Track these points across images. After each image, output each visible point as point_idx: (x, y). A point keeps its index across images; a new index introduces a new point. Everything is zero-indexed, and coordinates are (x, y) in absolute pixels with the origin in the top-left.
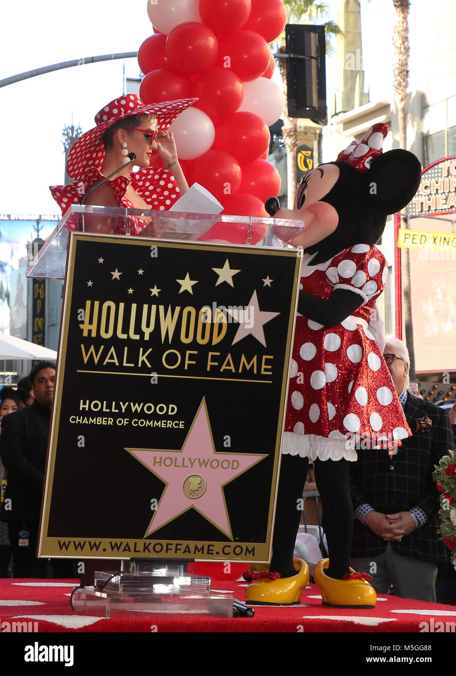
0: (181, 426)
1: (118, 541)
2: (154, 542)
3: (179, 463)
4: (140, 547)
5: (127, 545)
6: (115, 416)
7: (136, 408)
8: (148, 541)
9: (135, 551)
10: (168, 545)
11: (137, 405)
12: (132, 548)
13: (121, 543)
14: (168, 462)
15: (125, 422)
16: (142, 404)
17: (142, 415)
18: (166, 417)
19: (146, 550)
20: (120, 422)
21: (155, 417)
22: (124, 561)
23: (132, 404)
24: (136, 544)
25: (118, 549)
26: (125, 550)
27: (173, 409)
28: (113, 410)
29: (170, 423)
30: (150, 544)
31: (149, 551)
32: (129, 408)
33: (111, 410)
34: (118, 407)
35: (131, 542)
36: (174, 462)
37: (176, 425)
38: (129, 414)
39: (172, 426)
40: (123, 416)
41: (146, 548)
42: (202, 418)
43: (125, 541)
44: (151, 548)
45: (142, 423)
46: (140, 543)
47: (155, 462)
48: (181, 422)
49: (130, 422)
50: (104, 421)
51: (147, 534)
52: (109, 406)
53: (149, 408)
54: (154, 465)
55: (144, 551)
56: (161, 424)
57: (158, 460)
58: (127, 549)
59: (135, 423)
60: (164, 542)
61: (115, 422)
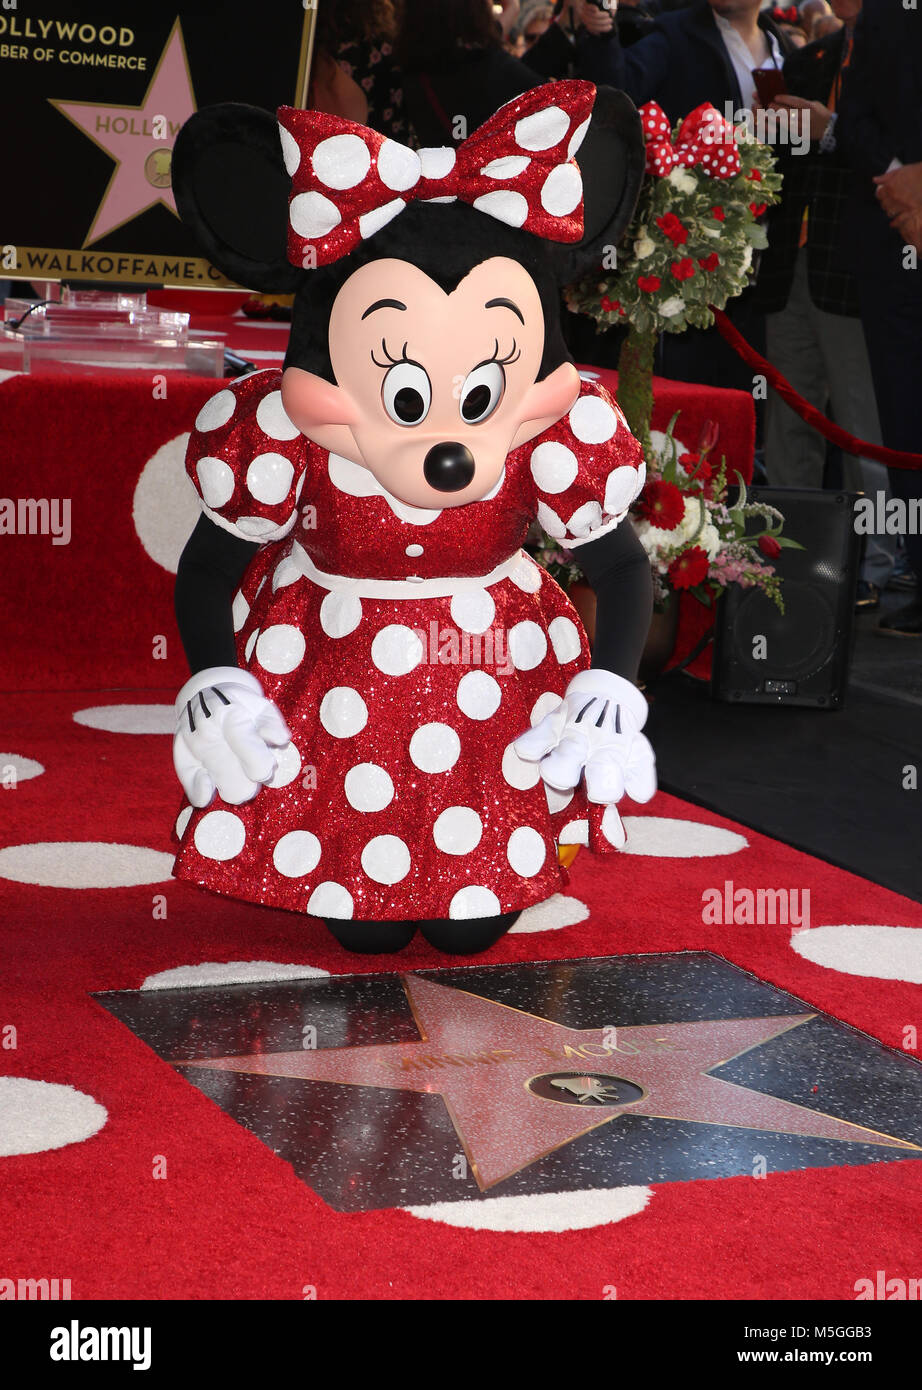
0: (141, 66)
1: (41, 252)
2: (99, 255)
3: (138, 128)
4: (77, 263)
5: (56, 259)
6: (31, 44)
7: (65, 31)
8: (89, 255)
9: (69, 269)
10: (121, 261)
11: (67, 27)
12: (63, 264)
13: (46, 256)
14: (120, 126)
15: (47, 55)
16: (75, 26)
17: (75, 44)
18: (116, 49)
19: (87, 269)
20: (39, 54)
21: (97, 48)
22: (52, 283)
23: (58, 24)
24: (69, 258)
25: (41, 264)
26: (51, 267)
27: (126, 36)
28: (28, 34)
29: (122, 60)
30: (92, 259)
31: (91, 270)
32: (53, 31)
33: (24, 32)
34: (35, 28)
35: (62, 254)
36: (129, 126)
37: (133, 63)
38: (53, 41)
39: (126, 65)
40: (45, 44)
41: (86, 264)
42: (175, 51)
43: (52, 253)
44: (94, 264)
45: (76, 58)
46: (77, 257)
47: (99, 126)
48: (140, 59)
49: (56, 55)
50: (12, 52)
51: (86, 244)
52: (20, 27)
53: (86, 32)
54: (98, 129)
55: (83, 270)
56: (108, 61)
57: (103, 121)
58: (56, 265)
59: (65, 57)
60: (115, 257)
61: (30, 55)
